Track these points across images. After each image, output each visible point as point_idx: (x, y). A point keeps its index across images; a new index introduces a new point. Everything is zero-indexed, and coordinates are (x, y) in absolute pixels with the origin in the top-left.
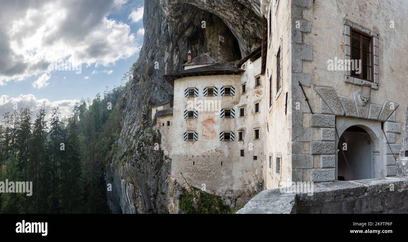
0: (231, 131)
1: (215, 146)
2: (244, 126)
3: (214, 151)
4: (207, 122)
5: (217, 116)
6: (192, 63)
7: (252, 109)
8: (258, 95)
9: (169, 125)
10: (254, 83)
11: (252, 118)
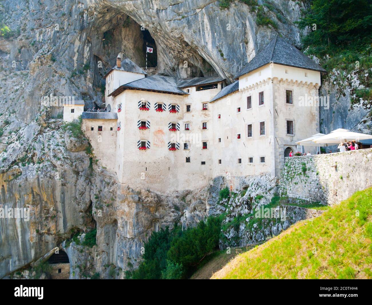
3: (163, 158)
4: (157, 133)
5: (166, 129)
6: (122, 69)
7: (199, 126)
8: (206, 117)
9: (101, 130)
10: (201, 106)
11: (200, 133)
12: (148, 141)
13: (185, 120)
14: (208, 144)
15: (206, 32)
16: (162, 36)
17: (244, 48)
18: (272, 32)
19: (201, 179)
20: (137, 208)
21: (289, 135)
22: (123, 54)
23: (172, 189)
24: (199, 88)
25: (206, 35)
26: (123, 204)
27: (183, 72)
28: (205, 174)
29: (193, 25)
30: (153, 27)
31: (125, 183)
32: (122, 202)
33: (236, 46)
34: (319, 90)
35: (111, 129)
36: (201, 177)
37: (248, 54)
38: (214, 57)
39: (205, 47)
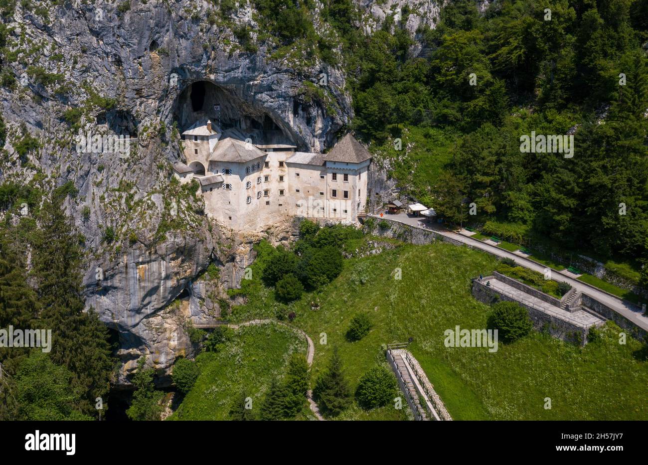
0: (260, 192)
1: (256, 202)
2: (269, 187)
3: (256, 206)
4: (253, 188)
5: (256, 183)
6: (212, 133)
7: (276, 178)
8: (282, 172)
10: (278, 164)
11: (278, 183)
12: (250, 197)
13: (265, 174)
14: (284, 192)
17: (315, 127)
21: (359, 197)
24: (275, 150)
28: (282, 213)
31: (240, 230)
34: (368, 169)
36: (279, 215)
39: (288, 124)
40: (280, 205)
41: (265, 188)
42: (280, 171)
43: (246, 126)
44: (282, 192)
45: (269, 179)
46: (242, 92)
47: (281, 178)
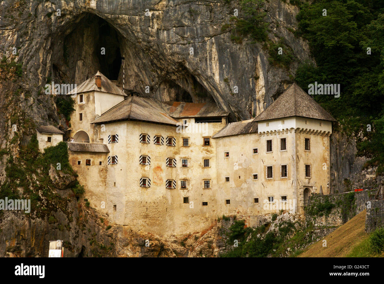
0: (173, 180)
1: (162, 193)
3: (161, 198)
4: (157, 169)
5: (164, 165)
6: (103, 90)
7: (199, 163)
8: (208, 153)
9: (89, 165)
10: (202, 142)
11: (200, 170)
12: (149, 179)
13: (183, 156)
14: (210, 183)
15: (213, 62)
16: (155, 55)
17: (254, 85)
18: (283, 72)
19: (202, 221)
20: (142, 252)
21: (307, 177)
22: (82, 61)
23: (169, 233)
24: (198, 120)
25: (214, 65)
26: (125, 248)
27: (165, 94)
28: (207, 216)
29: (200, 53)
30: (146, 46)
31: (127, 224)
32: (124, 246)
33: (245, 81)
34: (330, 137)
35: (100, 163)
36: (203, 219)
37: (257, 90)
38: (221, 90)
39: (211, 78)
40: (205, 204)
41: (182, 176)
42: (204, 151)
43: (170, 97)
44: (207, 184)
45: (189, 164)
46: (139, 28)
47: (206, 163)
